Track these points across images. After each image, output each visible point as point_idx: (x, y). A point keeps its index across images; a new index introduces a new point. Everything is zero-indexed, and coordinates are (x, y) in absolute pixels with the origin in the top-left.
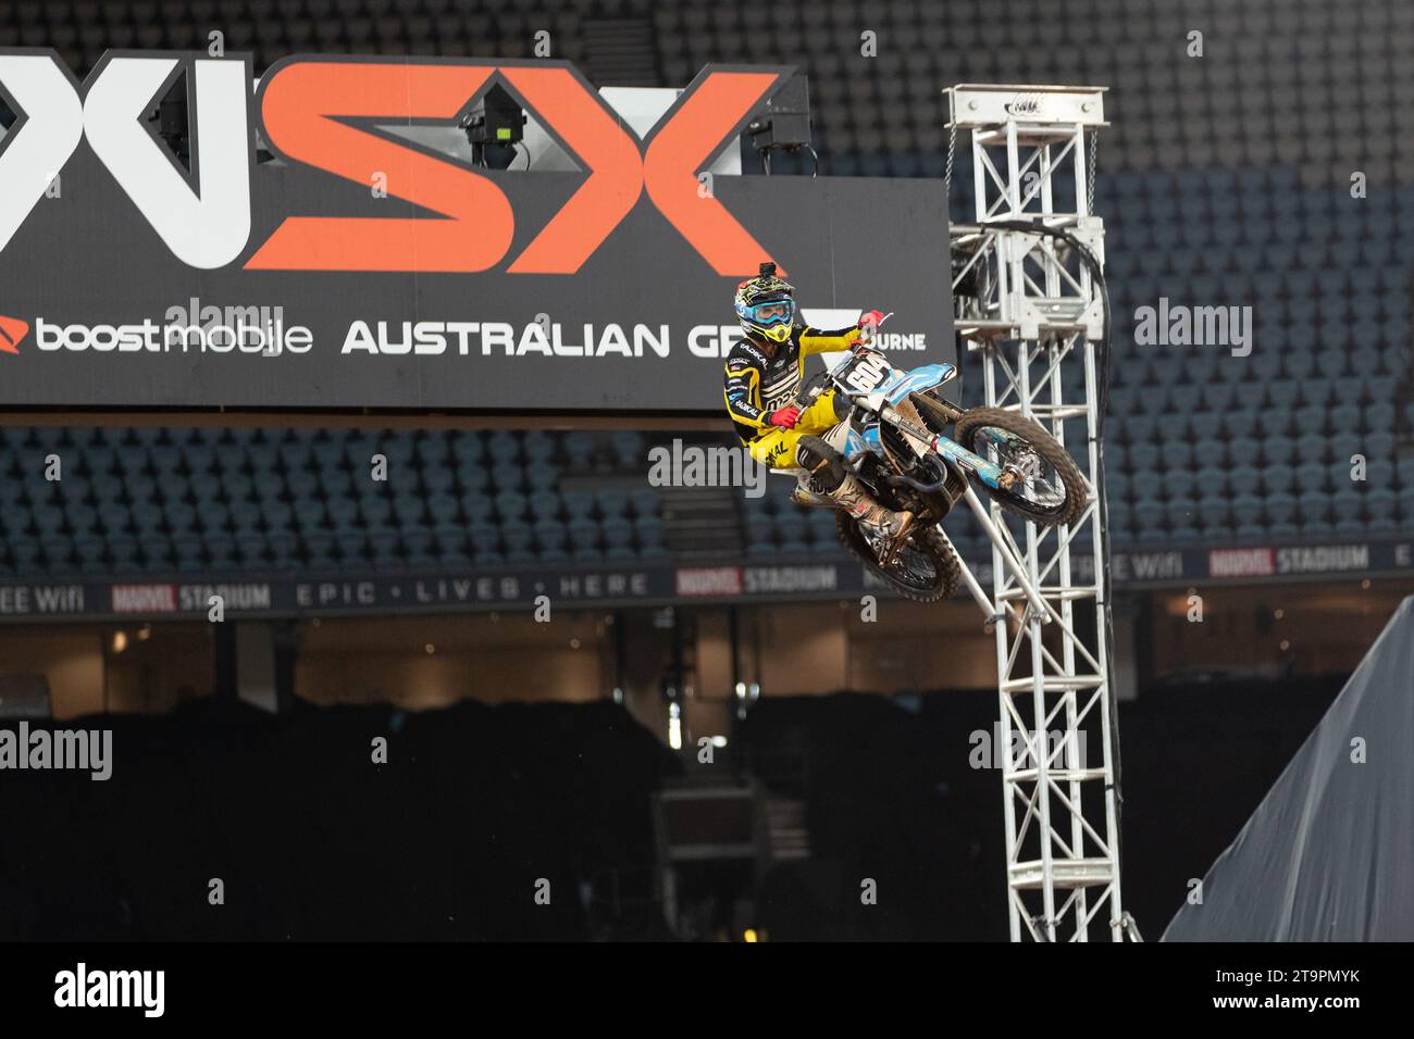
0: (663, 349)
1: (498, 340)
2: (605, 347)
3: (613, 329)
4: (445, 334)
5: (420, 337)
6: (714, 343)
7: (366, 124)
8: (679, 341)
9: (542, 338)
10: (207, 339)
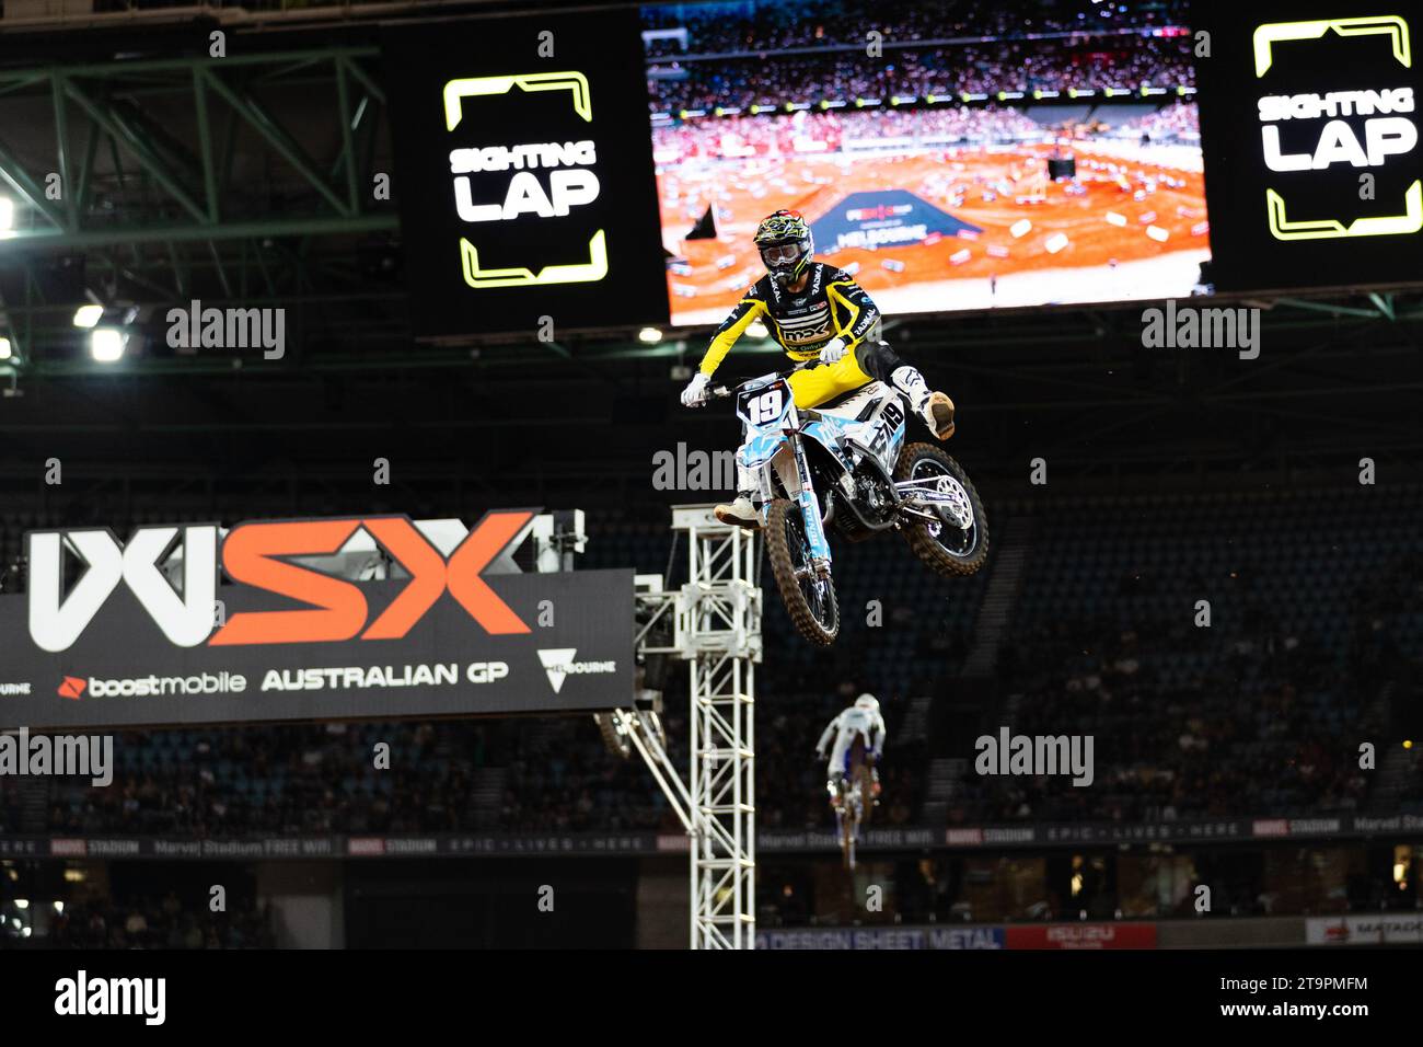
0: (453, 678)
1: (354, 679)
2: (418, 679)
3: (423, 668)
4: (324, 677)
5: (308, 678)
6: (483, 673)
7: (283, 559)
8: (462, 673)
9: (379, 677)
10: (185, 687)
